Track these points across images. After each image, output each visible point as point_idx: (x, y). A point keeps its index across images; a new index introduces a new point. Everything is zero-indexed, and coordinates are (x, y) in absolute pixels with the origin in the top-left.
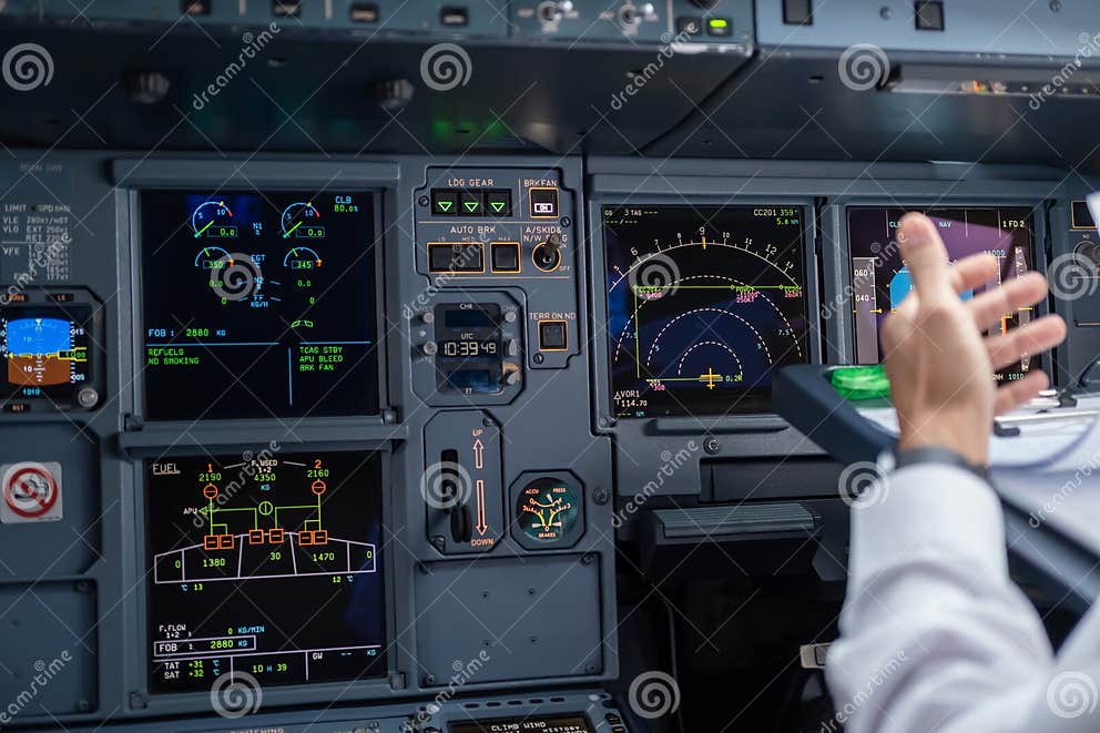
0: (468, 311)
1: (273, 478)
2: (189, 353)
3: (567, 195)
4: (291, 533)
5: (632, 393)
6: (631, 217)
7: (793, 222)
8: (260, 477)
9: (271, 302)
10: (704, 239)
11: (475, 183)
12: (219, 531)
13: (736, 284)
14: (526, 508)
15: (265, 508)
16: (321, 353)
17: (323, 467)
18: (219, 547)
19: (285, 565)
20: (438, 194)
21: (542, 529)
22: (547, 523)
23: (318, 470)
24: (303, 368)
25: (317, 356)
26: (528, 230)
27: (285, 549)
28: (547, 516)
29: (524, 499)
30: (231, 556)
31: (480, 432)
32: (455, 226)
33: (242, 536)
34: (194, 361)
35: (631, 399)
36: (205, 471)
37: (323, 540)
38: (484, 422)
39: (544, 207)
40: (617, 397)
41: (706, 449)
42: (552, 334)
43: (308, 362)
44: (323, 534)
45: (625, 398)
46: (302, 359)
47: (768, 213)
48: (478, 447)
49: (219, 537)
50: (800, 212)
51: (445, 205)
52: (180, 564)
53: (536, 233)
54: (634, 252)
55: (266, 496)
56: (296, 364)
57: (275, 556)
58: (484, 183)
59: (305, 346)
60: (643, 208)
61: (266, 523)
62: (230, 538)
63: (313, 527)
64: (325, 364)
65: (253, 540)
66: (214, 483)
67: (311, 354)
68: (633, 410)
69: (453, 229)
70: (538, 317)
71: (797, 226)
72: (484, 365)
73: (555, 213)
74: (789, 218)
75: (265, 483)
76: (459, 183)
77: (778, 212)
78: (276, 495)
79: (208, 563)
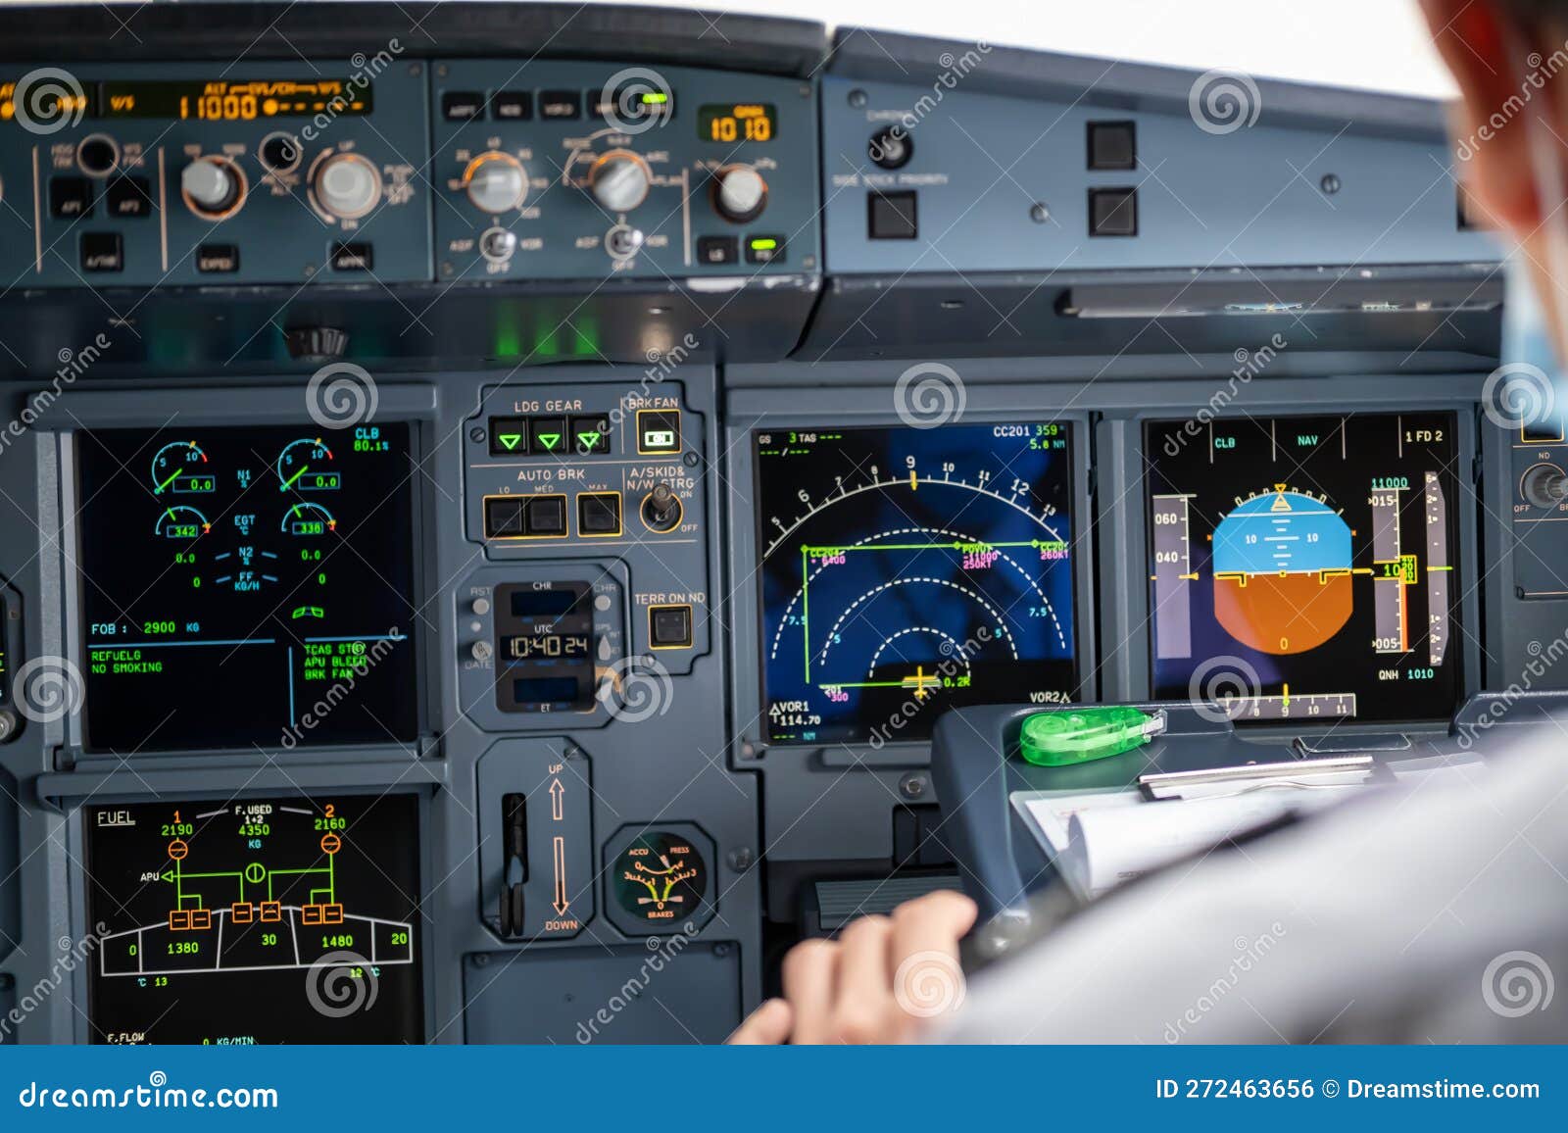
0: (544, 592)
1: (266, 831)
2: (149, 656)
3: (694, 419)
4: (291, 908)
5: (797, 706)
6: (799, 445)
7: (1057, 444)
8: (247, 830)
9: (264, 583)
10: (913, 474)
11: (554, 407)
12: (189, 904)
13: (963, 541)
14: (629, 876)
15: (256, 873)
16: (335, 652)
17: (337, 815)
18: (190, 926)
19: (282, 953)
20: (499, 424)
21: (653, 906)
22: (660, 896)
23: (329, 819)
24: (310, 675)
25: (329, 659)
26: (634, 473)
27: (282, 930)
28: (660, 887)
29: (625, 862)
30: (207, 939)
31: (558, 768)
32: (525, 470)
33: (222, 911)
34: (156, 667)
35: (795, 714)
36: (171, 822)
37: (337, 918)
38: (566, 753)
39: (659, 438)
40: (775, 711)
41: (903, 791)
42: (669, 624)
43: (317, 667)
44: (336, 909)
45: (787, 714)
46: (308, 663)
47: (1016, 432)
48: (556, 790)
49: (190, 913)
50: (1066, 430)
51: (510, 440)
52: (136, 950)
53: (645, 478)
54: (803, 496)
55: (255, 856)
56: (300, 669)
57: (270, 940)
58: (568, 407)
59: (312, 644)
60: (818, 432)
61: (256, 894)
62: (205, 915)
63: (323, 899)
64: (340, 668)
65: (237, 917)
66: (181, 838)
67: (320, 656)
68: (799, 729)
69: (522, 476)
70: (648, 600)
71: (1062, 451)
72: (569, 669)
73: (676, 447)
74: (1050, 439)
75: (254, 837)
76: (530, 407)
77: (1033, 431)
78: (270, 854)
79: (175, 948)
